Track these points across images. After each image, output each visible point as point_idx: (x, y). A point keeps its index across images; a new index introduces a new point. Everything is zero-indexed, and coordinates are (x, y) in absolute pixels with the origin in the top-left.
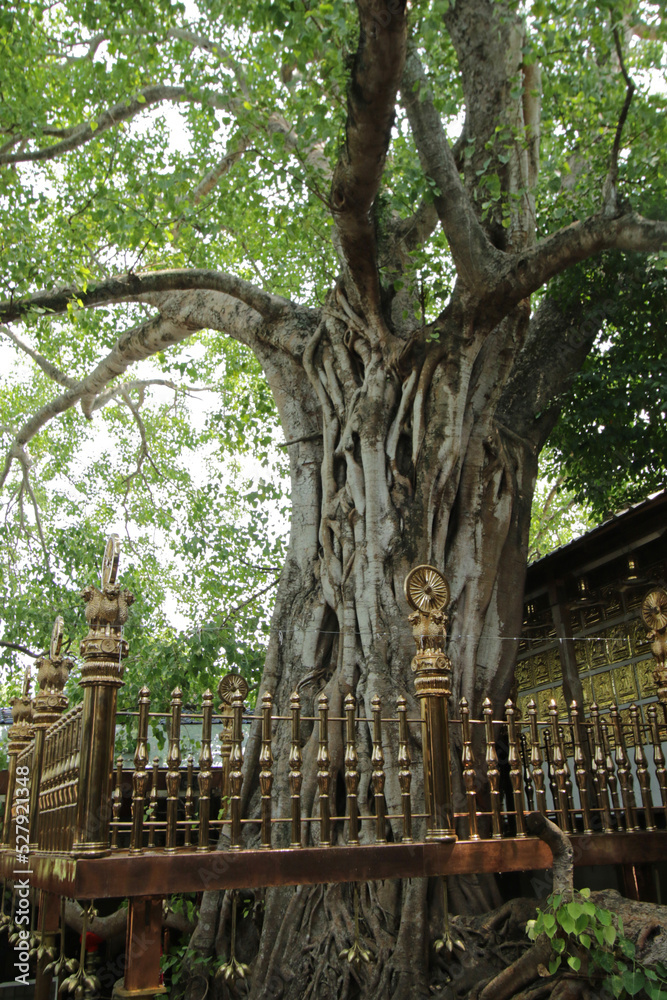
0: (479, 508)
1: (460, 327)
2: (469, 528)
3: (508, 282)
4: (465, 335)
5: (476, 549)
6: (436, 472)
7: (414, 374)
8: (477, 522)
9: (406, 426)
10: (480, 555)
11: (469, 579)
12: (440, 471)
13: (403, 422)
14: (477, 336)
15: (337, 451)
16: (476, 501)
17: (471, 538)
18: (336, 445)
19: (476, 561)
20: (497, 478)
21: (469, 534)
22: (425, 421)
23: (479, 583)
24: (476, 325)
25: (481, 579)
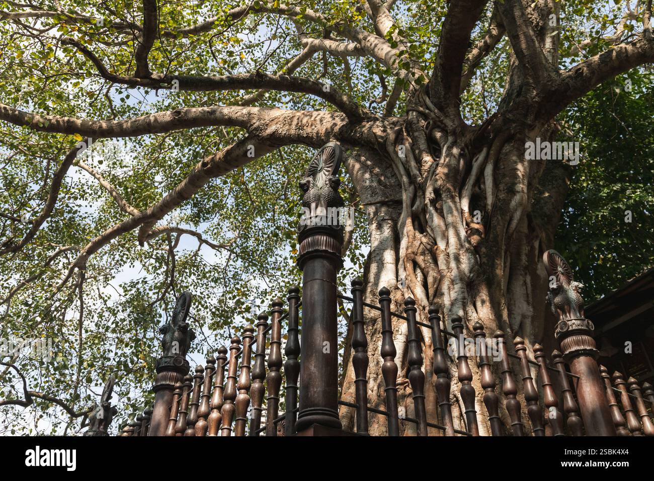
0: (527, 263)
1: (526, 116)
2: (521, 277)
3: (567, 84)
4: (529, 121)
5: (527, 295)
6: (508, 218)
7: (485, 150)
8: (526, 274)
9: (477, 189)
10: (531, 299)
11: (524, 317)
12: (511, 219)
13: (474, 185)
14: (538, 124)
15: (414, 208)
16: (524, 258)
17: (523, 285)
18: (412, 204)
19: (528, 303)
20: (537, 244)
21: (521, 282)
22: (496, 183)
23: (532, 322)
24: (538, 116)
25: (534, 319)
